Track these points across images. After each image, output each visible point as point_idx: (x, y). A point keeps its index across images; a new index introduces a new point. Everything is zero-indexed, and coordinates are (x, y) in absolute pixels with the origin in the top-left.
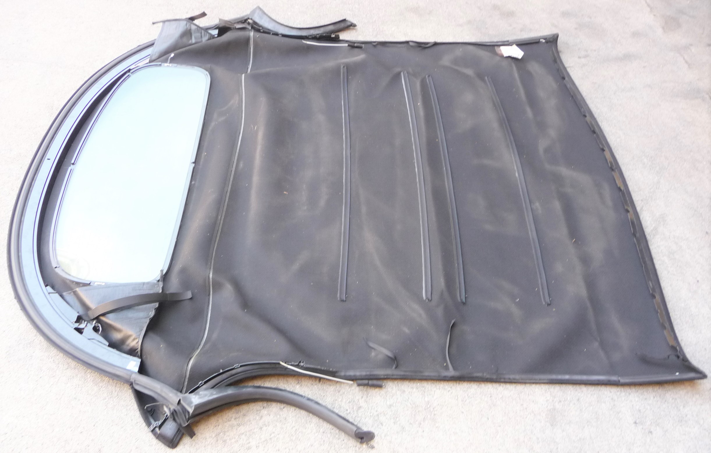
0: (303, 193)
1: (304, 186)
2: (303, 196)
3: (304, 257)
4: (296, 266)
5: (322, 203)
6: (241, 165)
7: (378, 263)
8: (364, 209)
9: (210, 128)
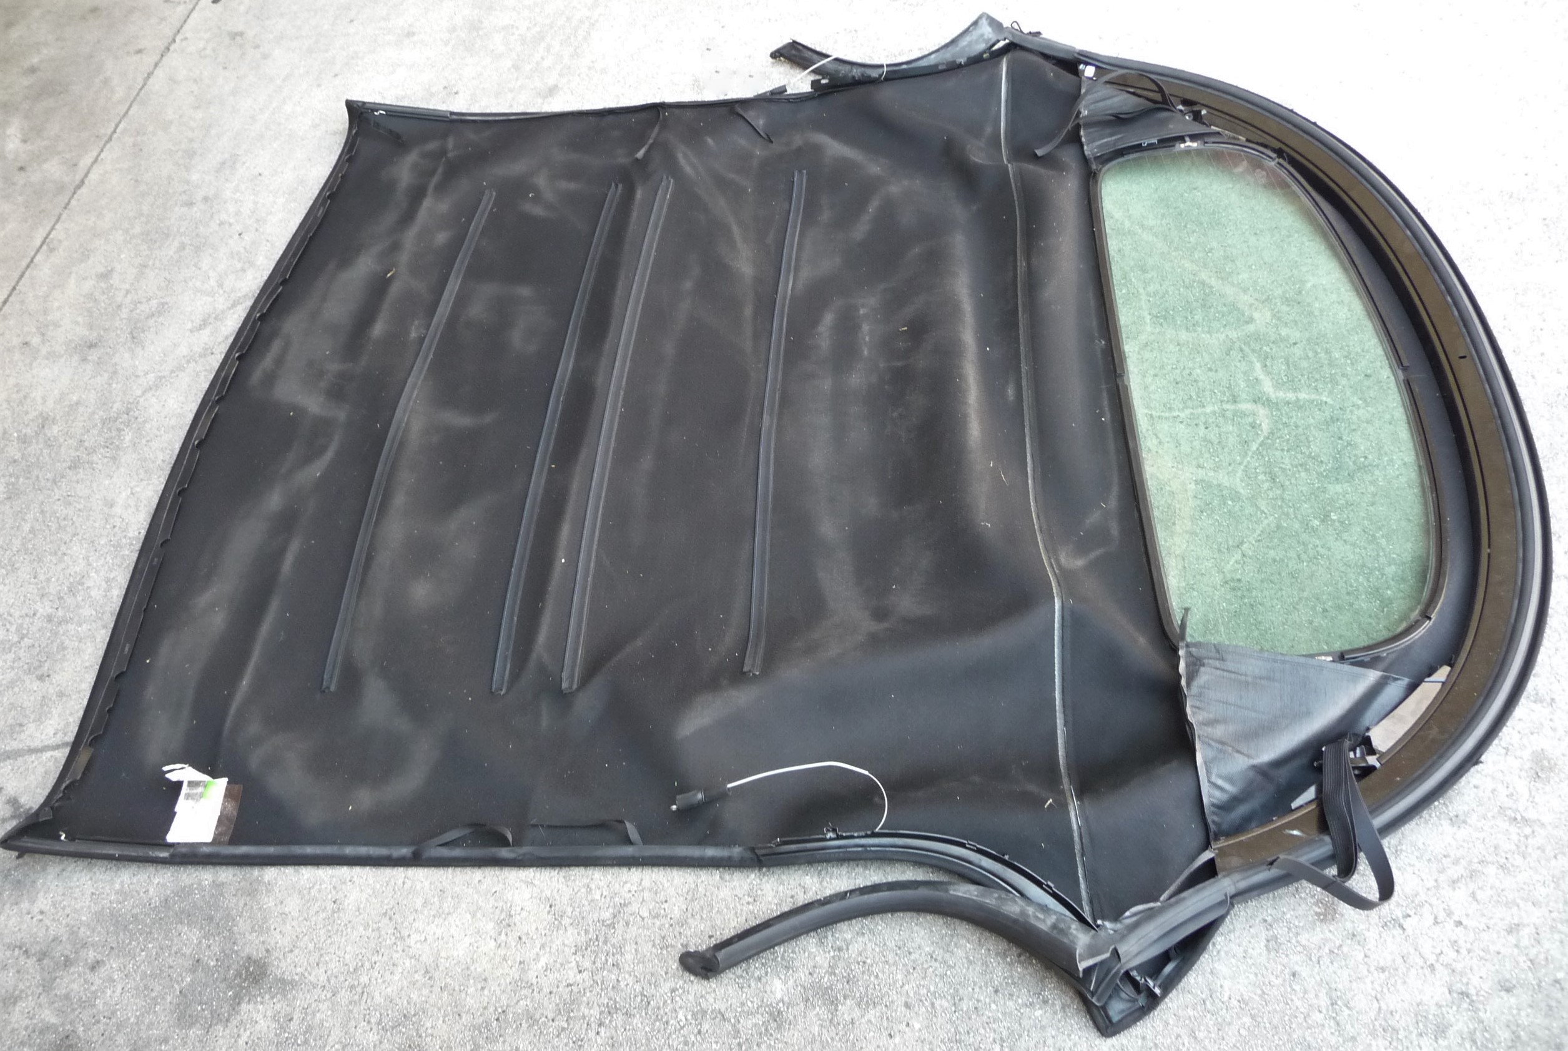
0: (867, 339)
1: (866, 353)
2: (868, 333)
3: (861, 230)
4: (873, 207)
5: (828, 319)
6: (1011, 392)
7: (736, 230)
8: (748, 311)
9: (1115, 490)
